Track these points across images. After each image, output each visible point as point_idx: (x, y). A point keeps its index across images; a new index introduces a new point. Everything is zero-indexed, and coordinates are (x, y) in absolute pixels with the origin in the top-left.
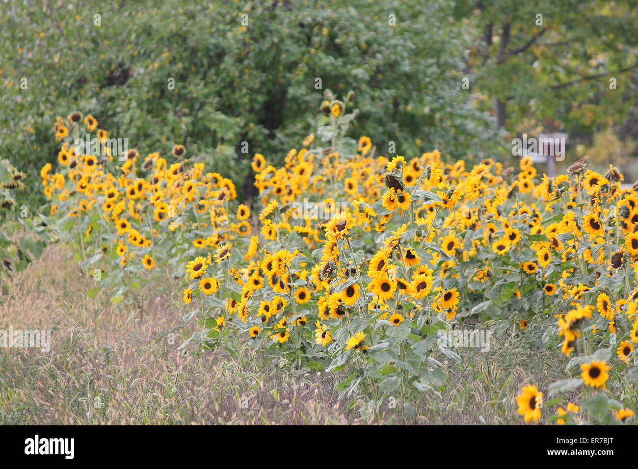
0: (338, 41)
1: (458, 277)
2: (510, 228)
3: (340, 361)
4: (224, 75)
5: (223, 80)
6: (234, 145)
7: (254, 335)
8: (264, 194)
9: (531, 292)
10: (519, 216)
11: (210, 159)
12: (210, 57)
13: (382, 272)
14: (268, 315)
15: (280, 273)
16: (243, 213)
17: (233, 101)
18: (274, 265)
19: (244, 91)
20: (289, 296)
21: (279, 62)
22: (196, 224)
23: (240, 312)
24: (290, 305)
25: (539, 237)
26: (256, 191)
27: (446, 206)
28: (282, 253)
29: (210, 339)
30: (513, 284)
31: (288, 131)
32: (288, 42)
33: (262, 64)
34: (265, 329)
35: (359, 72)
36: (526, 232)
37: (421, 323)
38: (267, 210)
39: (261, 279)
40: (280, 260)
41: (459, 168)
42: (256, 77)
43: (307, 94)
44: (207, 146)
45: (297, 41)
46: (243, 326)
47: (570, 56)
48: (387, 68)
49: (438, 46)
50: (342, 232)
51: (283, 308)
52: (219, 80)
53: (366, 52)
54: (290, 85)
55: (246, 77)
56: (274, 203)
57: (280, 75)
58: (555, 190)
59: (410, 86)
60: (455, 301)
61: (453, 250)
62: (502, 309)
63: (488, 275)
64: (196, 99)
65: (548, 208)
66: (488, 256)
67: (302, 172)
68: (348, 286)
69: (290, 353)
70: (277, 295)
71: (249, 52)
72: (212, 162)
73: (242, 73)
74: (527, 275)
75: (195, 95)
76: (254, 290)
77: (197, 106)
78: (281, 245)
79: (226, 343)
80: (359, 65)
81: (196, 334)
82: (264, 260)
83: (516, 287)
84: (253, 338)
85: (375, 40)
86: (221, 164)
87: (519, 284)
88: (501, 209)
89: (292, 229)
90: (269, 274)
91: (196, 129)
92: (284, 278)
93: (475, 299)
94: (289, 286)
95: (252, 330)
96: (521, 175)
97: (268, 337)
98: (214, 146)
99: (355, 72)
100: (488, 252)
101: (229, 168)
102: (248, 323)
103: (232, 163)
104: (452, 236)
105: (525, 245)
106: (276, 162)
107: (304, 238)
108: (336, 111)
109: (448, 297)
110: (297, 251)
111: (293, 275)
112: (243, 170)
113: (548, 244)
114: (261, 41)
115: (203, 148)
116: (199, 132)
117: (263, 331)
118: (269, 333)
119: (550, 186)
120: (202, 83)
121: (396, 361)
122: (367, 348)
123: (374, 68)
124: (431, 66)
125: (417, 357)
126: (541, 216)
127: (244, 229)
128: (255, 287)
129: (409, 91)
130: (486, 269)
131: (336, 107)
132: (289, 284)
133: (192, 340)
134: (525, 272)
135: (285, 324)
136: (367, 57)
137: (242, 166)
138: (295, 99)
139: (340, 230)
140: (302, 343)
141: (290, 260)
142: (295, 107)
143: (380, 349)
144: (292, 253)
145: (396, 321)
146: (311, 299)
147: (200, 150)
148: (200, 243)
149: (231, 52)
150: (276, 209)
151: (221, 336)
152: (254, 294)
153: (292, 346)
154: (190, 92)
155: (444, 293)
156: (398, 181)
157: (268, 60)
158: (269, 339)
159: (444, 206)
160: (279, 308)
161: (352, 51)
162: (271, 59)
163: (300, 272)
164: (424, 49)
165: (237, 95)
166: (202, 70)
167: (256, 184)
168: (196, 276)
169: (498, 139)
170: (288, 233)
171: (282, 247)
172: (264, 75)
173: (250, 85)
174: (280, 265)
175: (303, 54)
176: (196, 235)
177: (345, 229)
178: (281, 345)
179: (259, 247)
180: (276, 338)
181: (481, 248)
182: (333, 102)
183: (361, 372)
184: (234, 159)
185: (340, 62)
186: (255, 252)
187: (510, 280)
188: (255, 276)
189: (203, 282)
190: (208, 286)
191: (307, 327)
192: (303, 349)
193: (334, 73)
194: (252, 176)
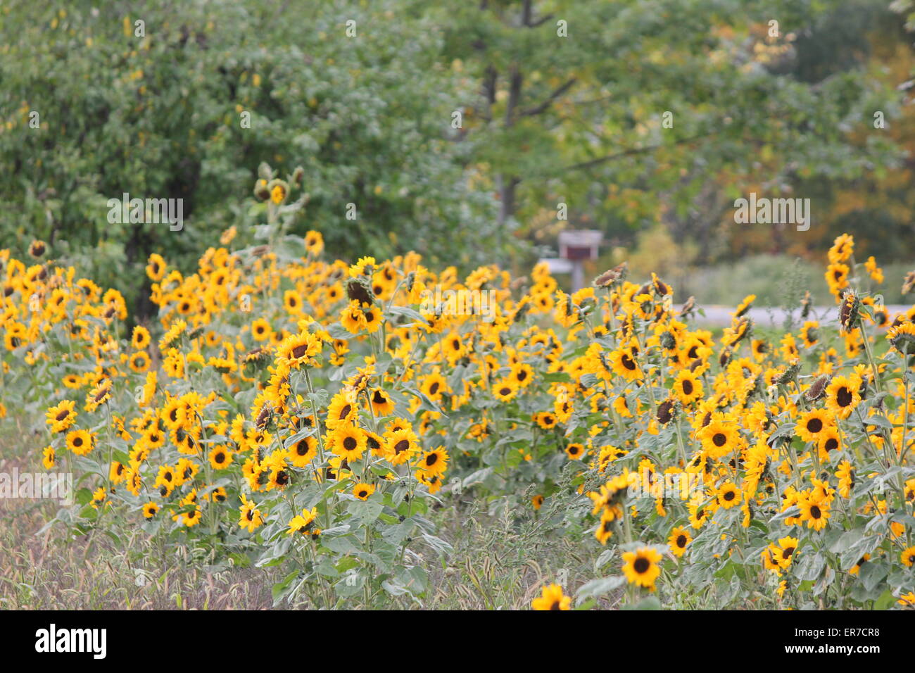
0: (275, 94)
1: (445, 434)
2: (518, 364)
3: (277, 551)
4: (109, 141)
5: (108, 148)
6: (123, 242)
7: (150, 515)
8: (164, 312)
9: (548, 456)
10: (532, 346)
11: (87, 262)
12: (89, 116)
13: (346, 421)
14: (170, 486)
15: (188, 426)
16: (140, 338)
17: (121, 179)
18: (179, 414)
19: (138, 163)
20: (200, 459)
21: (189, 124)
22: (67, 355)
23: (129, 482)
24: (203, 471)
25: (560, 377)
26: (154, 309)
27: (432, 329)
28: (191, 397)
29: (84, 520)
30: (521, 443)
31: (202, 223)
32: (203, 95)
33: (165, 126)
34: (165, 507)
35: (306, 140)
36: (542, 369)
37: (398, 499)
38: (171, 334)
39: (161, 434)
40: (188, 407)
41: (448, 278)
42: (156, 145)
43: (230, 170)
44: (83, 244)
45: (215, 95)
46: (133, 501)
47: (607, 120)
48: (346, 133)
49: (419, 103)
50: (300, 360)
51: (192, 476)
52: (101, 149)
53: (315, 110)
54: (204, 157)
55: (141, 144)
56: (180, 324)
57: (190, 142)
58: (576, 311)
59: (379, 159)
60: (441, 468)
61: (438, 395)
62: (507, 479)
63: (488, 431)
64: (69, 176)
65: (571, 336)
66: (487, 403)
67: (220, 281)
68: (299, 439)
69: (203, 541)
70: (183, 458)
71: (146, 108)
72: (90, 266)
73: (134, 140)
74: (544, 432)
75: (66, 169)
76: (150, 450)
77: (69, 185)
78: (190, 385)
79: (110, 526)
80: (305, 129)
81: (63, 513)
82: (166, 405)
83: (527, 448)
84: (149, 519)
85: (329, 93)
86: (102, 270)
87: (532, 445)
88: (505, 337)
89: (206, 361)
90: (173, 426)
91: (68, 219)
92: (193, 432)
93: (469, 466)
94: (202, 446)
95: (146, 508)
96: (533, 290)
97: (171, 518)
98: (94, 244)
99: (298, 139)
100: (487, 398)
101: (115, 274)
102: (141, 498)
103: (120, 268)
104: (436, 375)
105: (540, 389)
106: (184, 267)
107: (224, 376)
108: (277, 195)
109: (432, 460)
110: (213, 394)
111: (207, 429)
112: (135, 278)
113: (572, 388)
114: (164, 93)
115: (77, 247)
116: (72, 223)
117: (163, 509)
118: (172, 512)
119: (568, 306)
120: (77, 153)
121: (359, 553)
122: (319, 532)
123: (326, 134)
124: (408, 131)
125: (390, 547)
126: (562, 348)
127: (140, 363)
128: (153, 445)
129: (376, 166)
130: (484, 422)
131: (278, 190)
132: (202, 441)
133: (57, 521)
134: (539, 427)
135: (194, 499)
136: (316, 118)
137: (134, 273)
138: (212, 177)
139: (296, 357)
140: (220, 527)
141: (202, 407)
142: (212, 188)
143: (337, 534)
144: (205, 395)
145: (363, 494)
146: (233, 463)
147: (72, 250)
148: (73, 381)
149: (118, 107)
150: (183, 333)
151: (99, 515)
152: (151, 455)
153: (204, 530)
154: (59, 165)
155: (427, 454)
156: (365, 290)
157: (174, 119)
158: (172, 522)
159: (429, 330)
160: (186, 475)
161: (295, 109)
162: (177, 118)
163: (216, 425)
164: (399, 107)
165: (128, 169)
166: (77, 133)
167: (153, 298)
168: (61, 428)
169: (505, 233)
170: (201, 368)
171: (192, 388)
172: (167, 141)
173: (149, 155)
174: (187, 414)
175: (225, 113)
176: (68, 370)
177: (305, 356)
178: (188, 529)
179: (158, 388)
180: (183, 520)
181: (477, 392)
182: (272, 183)
183: (309, 567)
184: (121, 262)
185: (277, 125)
186: (152, 394)
187: (517, 438)
188: (152, 429)
189: (71, 436)
190: (78, 442)
191: (227, 503)
192: (221, 535)
193: (269, 142)
194: (147, 287)
